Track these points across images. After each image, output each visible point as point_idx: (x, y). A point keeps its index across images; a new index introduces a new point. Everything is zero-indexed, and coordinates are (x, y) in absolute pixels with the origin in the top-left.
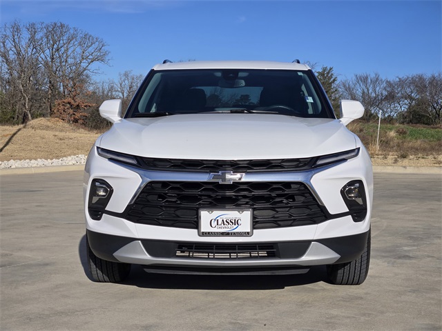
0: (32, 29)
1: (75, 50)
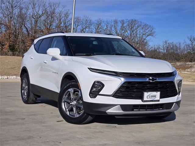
0: (123, 22)
1: (140, 31)
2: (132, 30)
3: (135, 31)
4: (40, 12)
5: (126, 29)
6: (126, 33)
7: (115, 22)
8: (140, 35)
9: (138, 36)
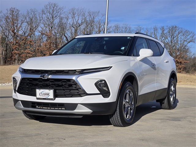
0: (163, 29)
1: (181, 38)
2: (173, 36)
3: (176, 37)
4: (80, 22)
5: (166, 36)
6: (167, 40)
7: (154, 29)
8: (181, 41)
9: (179, 42)
